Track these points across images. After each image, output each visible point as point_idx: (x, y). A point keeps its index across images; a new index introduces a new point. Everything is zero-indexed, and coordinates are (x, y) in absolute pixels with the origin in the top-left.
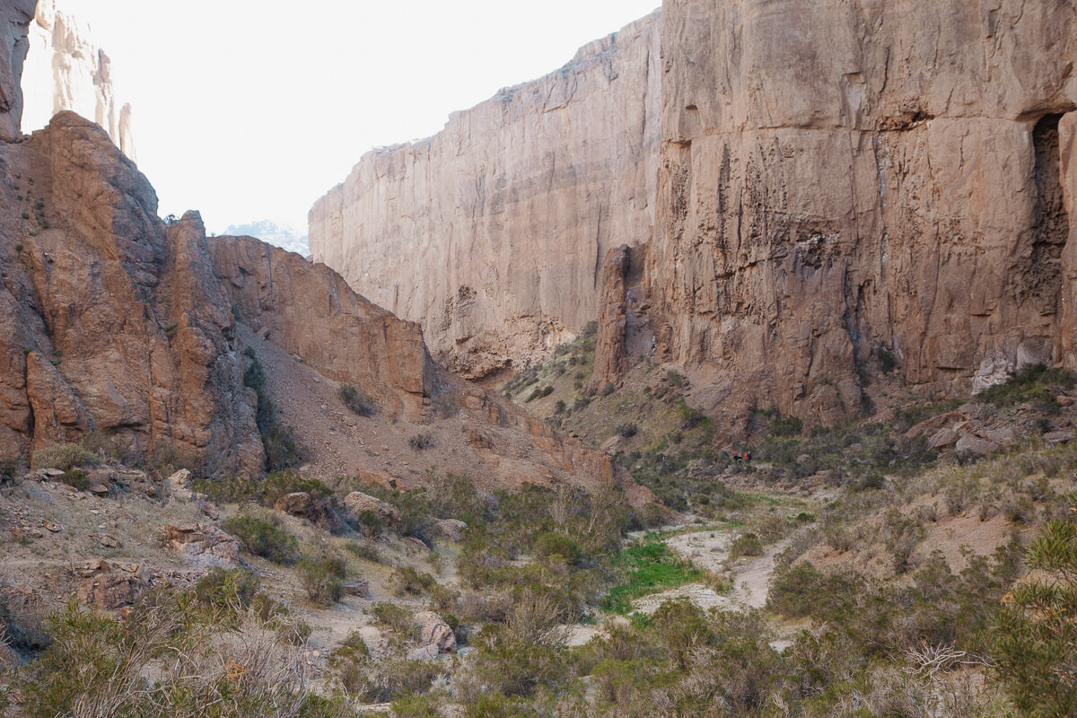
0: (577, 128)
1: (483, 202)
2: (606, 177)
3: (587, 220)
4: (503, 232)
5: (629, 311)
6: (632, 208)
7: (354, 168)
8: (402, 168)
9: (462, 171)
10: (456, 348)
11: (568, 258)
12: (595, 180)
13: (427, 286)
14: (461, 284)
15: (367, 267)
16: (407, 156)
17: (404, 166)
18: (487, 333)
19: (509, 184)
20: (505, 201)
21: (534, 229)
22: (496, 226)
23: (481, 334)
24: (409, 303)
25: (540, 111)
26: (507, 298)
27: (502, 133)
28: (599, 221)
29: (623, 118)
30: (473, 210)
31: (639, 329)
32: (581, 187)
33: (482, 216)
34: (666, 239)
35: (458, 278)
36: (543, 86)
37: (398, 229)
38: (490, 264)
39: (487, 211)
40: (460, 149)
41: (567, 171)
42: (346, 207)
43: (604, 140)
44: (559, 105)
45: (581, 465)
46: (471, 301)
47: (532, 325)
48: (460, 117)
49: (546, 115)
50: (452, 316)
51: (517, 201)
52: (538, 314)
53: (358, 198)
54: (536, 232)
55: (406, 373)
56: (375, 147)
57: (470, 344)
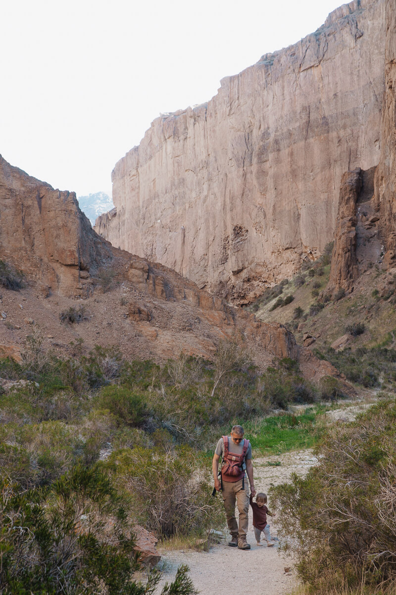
0: (329, 83)
1: (252, 154)
2: (355, 124)
3: (339, 163)
4: (268, 178)
5: (359, 224)
6: (377, 150)
7: (146, 132)
8: (185, 129)
9: (233, 128)
10: (233, 278)
11: (323, 197)
12: (344, 127)
13: (208, 228)
14: (235, 224)
15: (159, 215)
16: (188, 119)
17: (186, 128)
18: (258, 264)
19: (272, 136)
20: (269, 151)
21: (294, 174)
22: (262, 173)
23: (253, 265)
24: (194, 243)
25: (296, 71)
26: (273, 233)
27: (265, 93)
28: (349, 163)
29: (368, 71)
30: (242, 161)
31: (368, 239)
32: (334, 134)
33: (251, 165)
34: (392, 156)
35: (233, 219)
36: (298, 49)
37: (182, 181)
38: (258, 206)
39: (255, 160)
40: (231, 109)
41: (321, 122)
42: (141, 166)
43: (352, 92)
44: (312, 64)
45: (254, 339)
46: (243, 238)
47: (295, 255)
48: (229, 82)
49: (301, 74)
50: (229, 252)
51: (279, 150)
52: (300, 246)
53: (151, 158)
54: (296, 176)
55: (61, 245)
56: (162, 113)
57: (244, 274)
